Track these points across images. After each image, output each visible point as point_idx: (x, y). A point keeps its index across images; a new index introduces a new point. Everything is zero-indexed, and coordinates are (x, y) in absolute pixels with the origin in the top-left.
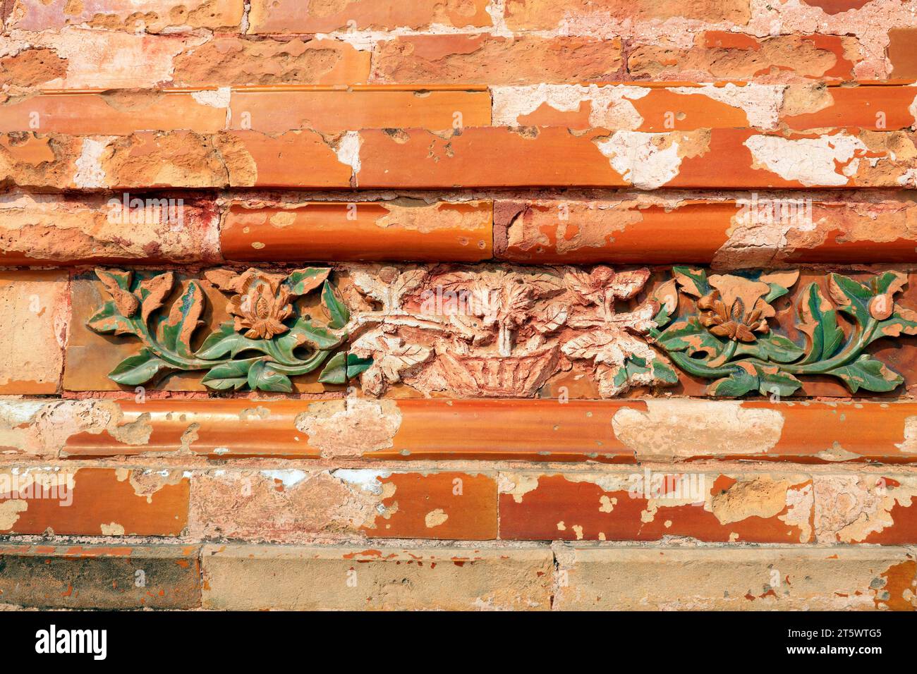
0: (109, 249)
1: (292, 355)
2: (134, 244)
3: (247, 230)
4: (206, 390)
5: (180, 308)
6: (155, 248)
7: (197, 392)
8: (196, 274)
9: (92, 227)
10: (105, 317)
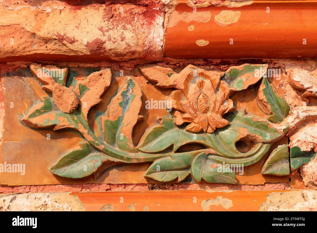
0: (50, 46)
1: (235, 148)
2: (77, 41)
3: (191, 28)
4: (146, 182)
5: (120, 104)
6: (99, 44)
7: (137, 185)
8: (131, 71)
9: (34, 24)
10: (45, 112)
